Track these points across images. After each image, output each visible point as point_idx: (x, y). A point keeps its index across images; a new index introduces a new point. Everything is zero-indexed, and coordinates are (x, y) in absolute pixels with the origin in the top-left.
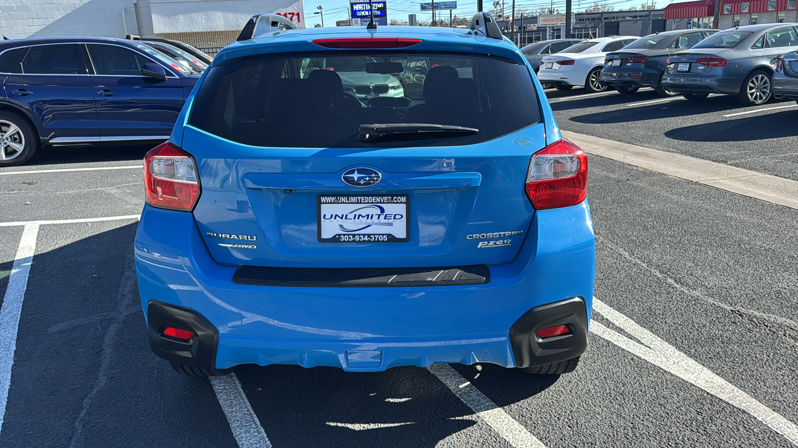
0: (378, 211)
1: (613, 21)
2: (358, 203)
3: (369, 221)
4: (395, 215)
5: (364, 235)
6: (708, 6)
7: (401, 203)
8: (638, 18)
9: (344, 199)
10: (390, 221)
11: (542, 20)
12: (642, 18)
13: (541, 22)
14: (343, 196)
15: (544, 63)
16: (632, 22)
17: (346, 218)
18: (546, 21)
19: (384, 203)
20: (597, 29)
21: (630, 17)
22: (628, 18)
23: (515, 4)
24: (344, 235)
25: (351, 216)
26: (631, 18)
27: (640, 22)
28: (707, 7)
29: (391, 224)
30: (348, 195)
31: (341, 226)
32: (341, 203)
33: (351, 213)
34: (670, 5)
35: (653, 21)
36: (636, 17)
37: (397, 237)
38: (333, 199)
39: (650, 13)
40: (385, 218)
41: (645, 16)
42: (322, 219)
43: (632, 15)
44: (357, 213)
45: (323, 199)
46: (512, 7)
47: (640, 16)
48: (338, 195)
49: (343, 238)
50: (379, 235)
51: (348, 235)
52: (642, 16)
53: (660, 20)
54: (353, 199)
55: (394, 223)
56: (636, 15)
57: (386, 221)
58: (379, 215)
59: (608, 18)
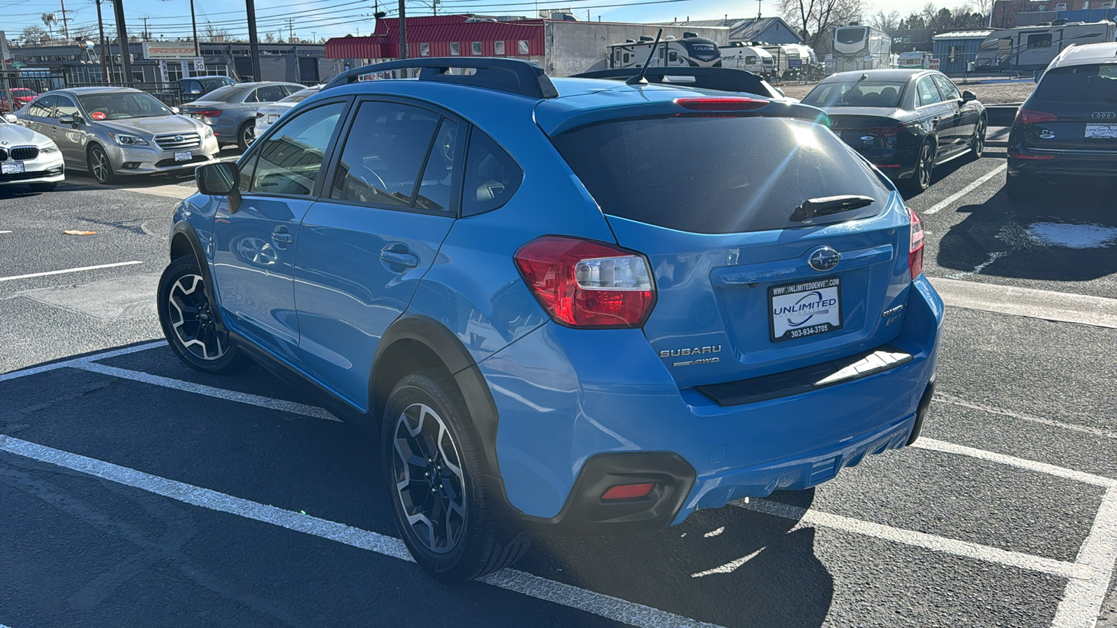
0: (816, 298)
1: (245, 55)
2: (803, 291)
3: (811, 310)
4: (830, 300)
5: (810, 327)
6: (381, 44)
7: (832, 286)
8: (280, 54)
9: (791, 289)
10: (827, 308)
11: (150, 50)
12: (284, 54)
13: (148, 52)
14: (791, 284)
15: (263, 115)
16: (271, 59)
17: (793, 311)
18: (156, 51)
19: (820, 288)
20: (227, 66)
21: (268, 51)
22: (266, 53)
23: (103, 22)
24: (794, 330)
25: (797, 308)
26: (270, 54)
27: (283, 59)
28: (379, 46)
29: (827, 312)
30: (795, 283)
31: (789, 320)
32: (790, 293)
33: (796, 304)
34: (331, 39)
35: (300, 59)
36: (277, 52)
37: (834, 325)
38: (783, 289)
39: (295, 47)
40: (823, 306)
41: (289, 52)
42: (774, 315)
43: (271, 50)
44: (802, 303)
45: (775, 291)
46: (98, 27)
47: (282, 52)
48: (788, 283)
49: (795, 334)
50: (821, 325)
51: (797, 330)
52: (285, 52)
53: (308, 58)
54: (800, 287)
55: (830, 309)
56: (276, 49)
57: (824, 308)
58: (818, 302)
59: (238, 52)
